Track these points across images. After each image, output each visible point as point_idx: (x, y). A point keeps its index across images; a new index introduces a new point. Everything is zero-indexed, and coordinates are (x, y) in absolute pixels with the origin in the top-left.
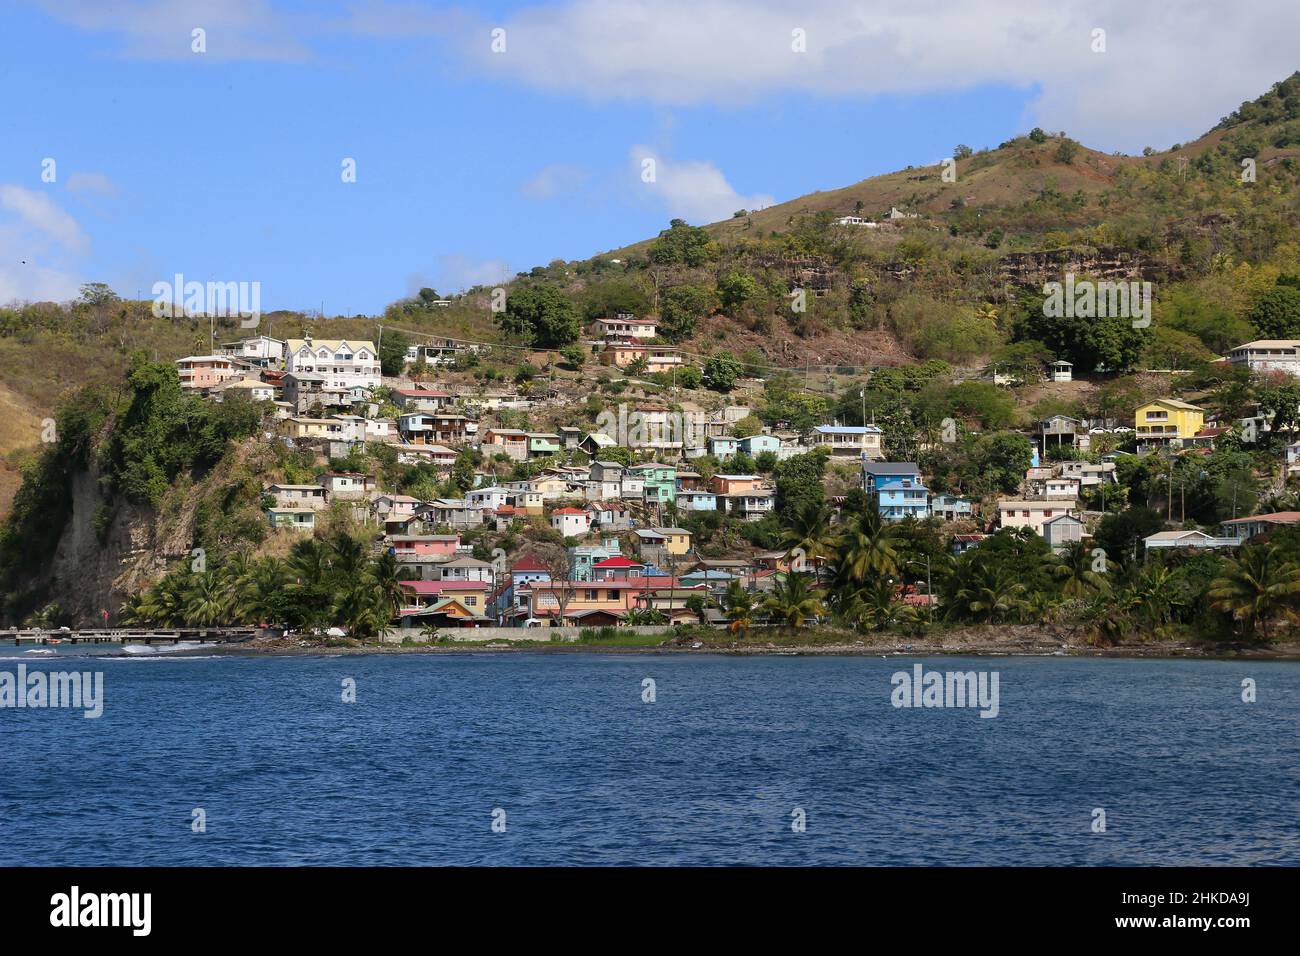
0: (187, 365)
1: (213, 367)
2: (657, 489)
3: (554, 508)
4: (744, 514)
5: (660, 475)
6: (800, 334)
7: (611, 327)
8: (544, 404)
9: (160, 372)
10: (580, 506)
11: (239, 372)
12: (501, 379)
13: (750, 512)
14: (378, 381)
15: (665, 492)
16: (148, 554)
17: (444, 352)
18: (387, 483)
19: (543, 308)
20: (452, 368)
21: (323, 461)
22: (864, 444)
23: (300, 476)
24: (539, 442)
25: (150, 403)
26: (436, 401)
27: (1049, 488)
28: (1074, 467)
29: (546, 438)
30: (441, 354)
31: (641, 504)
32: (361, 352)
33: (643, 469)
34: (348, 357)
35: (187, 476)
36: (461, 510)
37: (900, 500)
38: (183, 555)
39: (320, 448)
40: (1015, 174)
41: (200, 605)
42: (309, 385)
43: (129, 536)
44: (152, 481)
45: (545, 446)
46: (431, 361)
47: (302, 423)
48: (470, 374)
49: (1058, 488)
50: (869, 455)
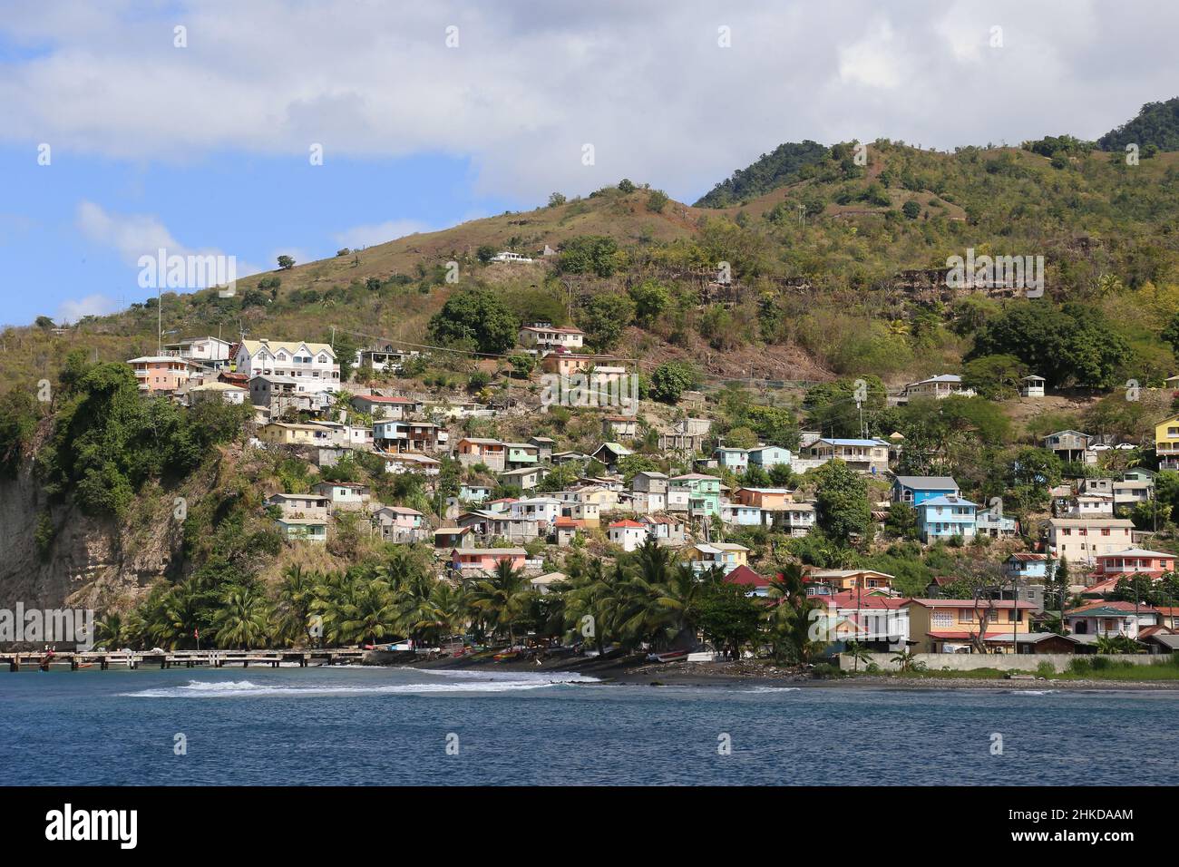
0: (142, 366)
1: (170, 368)
2: (703, 501)
3: (610, 520)
4: (788, 529)
5: (705, 486)
6: (717, 346)
7: (542, 335)
8: (505, 413)
9: (118, 372)
10: (635, 519)
11: (195, 374)
12: (452, 387)
13: (795, 528)
14: (337, 386)
15: (710, 505)
16: (112, 570)
17: (390, 357)
18: (379, 494)
19: (485, 314)
20: (399, 374)
21: (314, 470)
22: (872, 458)
23: (296, 485)
24: (517, 453)
25: (110, 406)
26: (400, 408)
27: (1081, 506)
28: (1098, 484)
29: (524, 448)
30: (387, 360)
31: (687, 518)
32: (319, 355)
33: (687, 480)
34: (306, 360)
35: (155, 485)
36: (517, 522)
37: (947, 516)
38: (159, 571)
39: (306, 456)
40: (612, 220)
41: (235, 624)
42: (281, 387)
43: (84, 550)
44: (117, 490)
45: (523, 457)
46: (378, 366)
47: (290, 429)
48: (419, 381)
49: (1092, 506)
50: (880, 469)
